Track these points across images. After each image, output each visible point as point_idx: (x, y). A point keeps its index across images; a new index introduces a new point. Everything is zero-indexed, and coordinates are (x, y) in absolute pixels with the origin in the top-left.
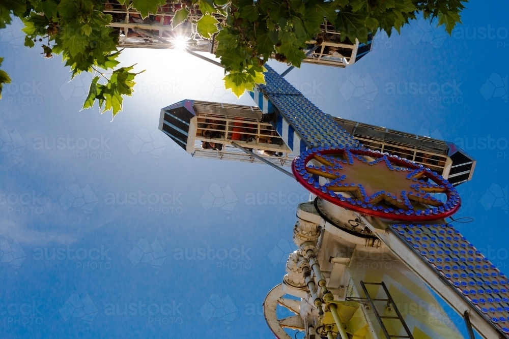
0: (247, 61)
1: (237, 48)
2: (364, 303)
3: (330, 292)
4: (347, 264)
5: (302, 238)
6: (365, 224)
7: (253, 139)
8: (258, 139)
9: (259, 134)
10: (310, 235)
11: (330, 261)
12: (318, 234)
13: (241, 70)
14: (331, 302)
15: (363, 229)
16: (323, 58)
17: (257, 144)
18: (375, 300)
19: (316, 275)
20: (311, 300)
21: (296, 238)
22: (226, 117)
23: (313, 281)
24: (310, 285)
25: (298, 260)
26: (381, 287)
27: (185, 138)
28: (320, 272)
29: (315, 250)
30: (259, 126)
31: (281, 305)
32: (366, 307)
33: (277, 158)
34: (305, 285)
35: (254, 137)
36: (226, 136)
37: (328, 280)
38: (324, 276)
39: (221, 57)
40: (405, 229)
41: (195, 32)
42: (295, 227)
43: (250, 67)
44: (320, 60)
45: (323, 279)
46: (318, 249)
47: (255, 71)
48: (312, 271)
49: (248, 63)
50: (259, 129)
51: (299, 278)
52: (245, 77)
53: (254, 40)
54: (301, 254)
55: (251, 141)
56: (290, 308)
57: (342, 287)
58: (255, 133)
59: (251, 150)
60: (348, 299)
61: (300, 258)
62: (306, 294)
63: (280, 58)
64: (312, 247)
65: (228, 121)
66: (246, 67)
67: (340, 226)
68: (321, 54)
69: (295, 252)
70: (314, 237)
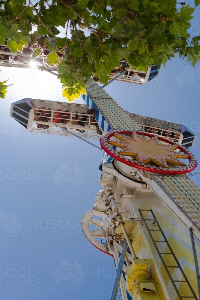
0: (76, 80)
1: (70, 73)
2: (141, 221)
3: (120, 215)
4: (131, 199)
5: (105, 183)
6: (139, 175)
7: (67, 122)
8: (71, 122)
9: (71, 120)
10: (110, 181)
11: (121, 197)
12: (114, 180)
13: (72, 86)
14: (121, 221)
15: (138, 178)
16: (129, 78)
17: (70, 125)
18: (147, 220)
19: (112, 205)
20: (109, 220)
21: (101, 183)
22: (51, 109)
23: (111, 209)
24: (109, 210)
25: (102, 196)
26: (150, 212)
27: (26, 122)
28: (115, 203)
29: (112, 190)
30: (71, 115)
31: (92, 223)
32: (141, 224)
33: (82, 133)
34: (106, 210)
35: (68, 121)
36: (52, 120)
37: (119, 208)
38: (117, 206)
39: (60, 78)
40: (162, 178)
41: (45, 62)
42: (101, 177)
43: (78, 84)
44: (127, 79)
45: (117, 207)
46: (114, 189)
47: (80, 87)
48: (110, 202)
49: (76, 82)
50: (71, 116)
51: (103, 207)
52: (75, 90)
53: (80, 68)
54: (104, 192)
55: (66, 123)
56: (97, 224)
57: (128, 212)
58: (69, 119)
59: (66, 129)
60: (131, 219)
61: (104, 195)
62: (106, 216)
63: (95, 79)
64: (110, 188)
65: (52, 111)
66: (75, 84)
67: (126, 176)
68: (128, 76)
69: (101, 191)
70: (112, 182)
